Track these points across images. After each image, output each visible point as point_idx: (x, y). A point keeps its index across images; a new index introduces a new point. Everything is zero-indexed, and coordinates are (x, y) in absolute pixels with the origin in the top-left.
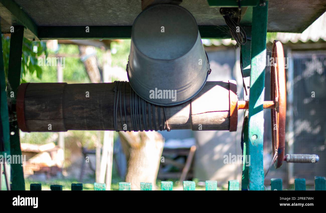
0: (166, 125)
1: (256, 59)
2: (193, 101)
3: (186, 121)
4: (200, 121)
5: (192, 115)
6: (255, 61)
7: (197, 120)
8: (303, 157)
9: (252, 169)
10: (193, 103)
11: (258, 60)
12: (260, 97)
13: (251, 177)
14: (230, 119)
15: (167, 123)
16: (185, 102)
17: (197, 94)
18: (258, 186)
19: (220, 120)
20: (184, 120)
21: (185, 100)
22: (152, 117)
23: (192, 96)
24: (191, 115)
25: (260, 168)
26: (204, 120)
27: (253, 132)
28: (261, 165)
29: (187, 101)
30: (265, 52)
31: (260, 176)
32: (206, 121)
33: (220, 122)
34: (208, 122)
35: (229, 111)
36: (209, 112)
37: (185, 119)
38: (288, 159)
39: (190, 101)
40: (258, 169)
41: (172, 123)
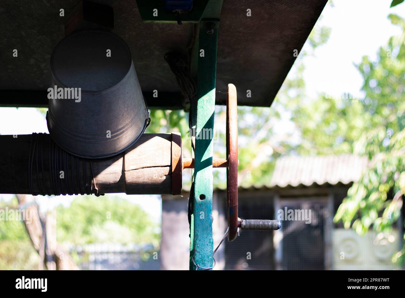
0: (94, 184)
1: (203, 100)
2: (127, 153)
3: (118, 180)
4: (135, 178)
5: (125, 171)
6: (202, 103)
7: (132, 178)
8: (261, 223)
9: (198, 236)
10: (127, 156)
11: (205, 101)
12: (208, 148)
13: (196, 245)
14: (171, 176)
15: (95, 181)
16: (116, 154)
17: (131, 146)
18: (205, 256)
19: (160, 178)
20: (116, 178)
21: (117, 151)
22: (76, 173)
23: (126, 148)
24: (123, 171)
25: (208, 235)
26: (140, 178)
27: (199, 191)
28: (209, 232)
29: (119, 153)
30: (214, 91)
31: (207, 245)
32: (142, 178)
33: (160, 180)
34: (145, 181)
35: (171, 166)
36: (146, 167)
37: (116, 176)
38: (242, 225)
39: (122, 154)
40: (205, 236)
41: (100, 182)
